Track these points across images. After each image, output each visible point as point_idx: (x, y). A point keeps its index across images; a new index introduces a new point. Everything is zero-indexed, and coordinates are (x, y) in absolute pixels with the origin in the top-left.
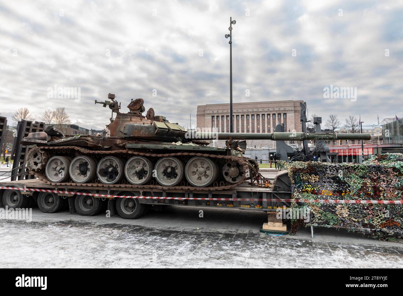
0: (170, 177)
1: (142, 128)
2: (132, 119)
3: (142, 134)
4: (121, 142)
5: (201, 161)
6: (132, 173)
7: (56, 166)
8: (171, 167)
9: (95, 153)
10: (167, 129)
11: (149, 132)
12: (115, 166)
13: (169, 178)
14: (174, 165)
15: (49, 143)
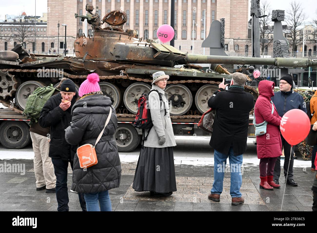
0: (177, 106)
1: (138, 50)
2: (121, 39)
3: (139, 57)
4: (110, 65)
5: (212, 89)
6: (131, 101)
7: (28, 93)
8: (177, 95)
9: (80, 78)
10: (168, 52)
11: (146, 55)
12: (109, 94)
13: (175, 107)
14: (181, 93)
15: (22, 65)
